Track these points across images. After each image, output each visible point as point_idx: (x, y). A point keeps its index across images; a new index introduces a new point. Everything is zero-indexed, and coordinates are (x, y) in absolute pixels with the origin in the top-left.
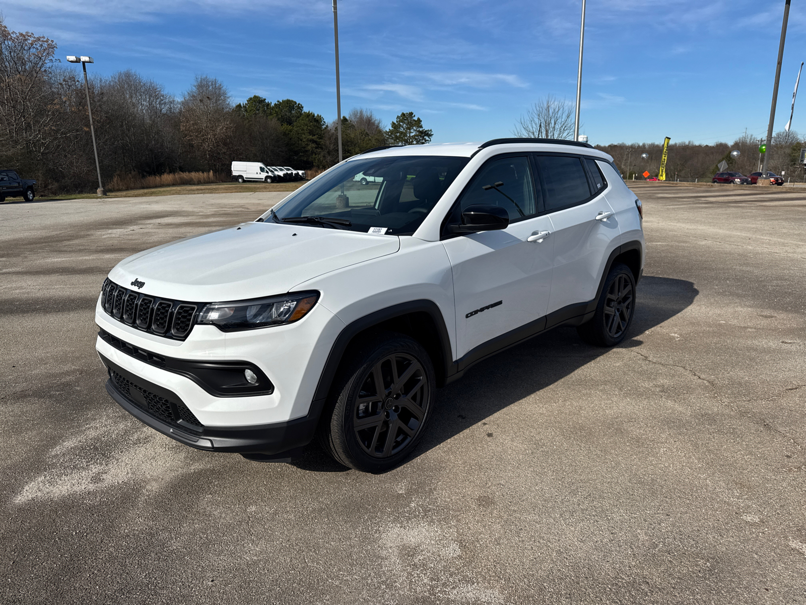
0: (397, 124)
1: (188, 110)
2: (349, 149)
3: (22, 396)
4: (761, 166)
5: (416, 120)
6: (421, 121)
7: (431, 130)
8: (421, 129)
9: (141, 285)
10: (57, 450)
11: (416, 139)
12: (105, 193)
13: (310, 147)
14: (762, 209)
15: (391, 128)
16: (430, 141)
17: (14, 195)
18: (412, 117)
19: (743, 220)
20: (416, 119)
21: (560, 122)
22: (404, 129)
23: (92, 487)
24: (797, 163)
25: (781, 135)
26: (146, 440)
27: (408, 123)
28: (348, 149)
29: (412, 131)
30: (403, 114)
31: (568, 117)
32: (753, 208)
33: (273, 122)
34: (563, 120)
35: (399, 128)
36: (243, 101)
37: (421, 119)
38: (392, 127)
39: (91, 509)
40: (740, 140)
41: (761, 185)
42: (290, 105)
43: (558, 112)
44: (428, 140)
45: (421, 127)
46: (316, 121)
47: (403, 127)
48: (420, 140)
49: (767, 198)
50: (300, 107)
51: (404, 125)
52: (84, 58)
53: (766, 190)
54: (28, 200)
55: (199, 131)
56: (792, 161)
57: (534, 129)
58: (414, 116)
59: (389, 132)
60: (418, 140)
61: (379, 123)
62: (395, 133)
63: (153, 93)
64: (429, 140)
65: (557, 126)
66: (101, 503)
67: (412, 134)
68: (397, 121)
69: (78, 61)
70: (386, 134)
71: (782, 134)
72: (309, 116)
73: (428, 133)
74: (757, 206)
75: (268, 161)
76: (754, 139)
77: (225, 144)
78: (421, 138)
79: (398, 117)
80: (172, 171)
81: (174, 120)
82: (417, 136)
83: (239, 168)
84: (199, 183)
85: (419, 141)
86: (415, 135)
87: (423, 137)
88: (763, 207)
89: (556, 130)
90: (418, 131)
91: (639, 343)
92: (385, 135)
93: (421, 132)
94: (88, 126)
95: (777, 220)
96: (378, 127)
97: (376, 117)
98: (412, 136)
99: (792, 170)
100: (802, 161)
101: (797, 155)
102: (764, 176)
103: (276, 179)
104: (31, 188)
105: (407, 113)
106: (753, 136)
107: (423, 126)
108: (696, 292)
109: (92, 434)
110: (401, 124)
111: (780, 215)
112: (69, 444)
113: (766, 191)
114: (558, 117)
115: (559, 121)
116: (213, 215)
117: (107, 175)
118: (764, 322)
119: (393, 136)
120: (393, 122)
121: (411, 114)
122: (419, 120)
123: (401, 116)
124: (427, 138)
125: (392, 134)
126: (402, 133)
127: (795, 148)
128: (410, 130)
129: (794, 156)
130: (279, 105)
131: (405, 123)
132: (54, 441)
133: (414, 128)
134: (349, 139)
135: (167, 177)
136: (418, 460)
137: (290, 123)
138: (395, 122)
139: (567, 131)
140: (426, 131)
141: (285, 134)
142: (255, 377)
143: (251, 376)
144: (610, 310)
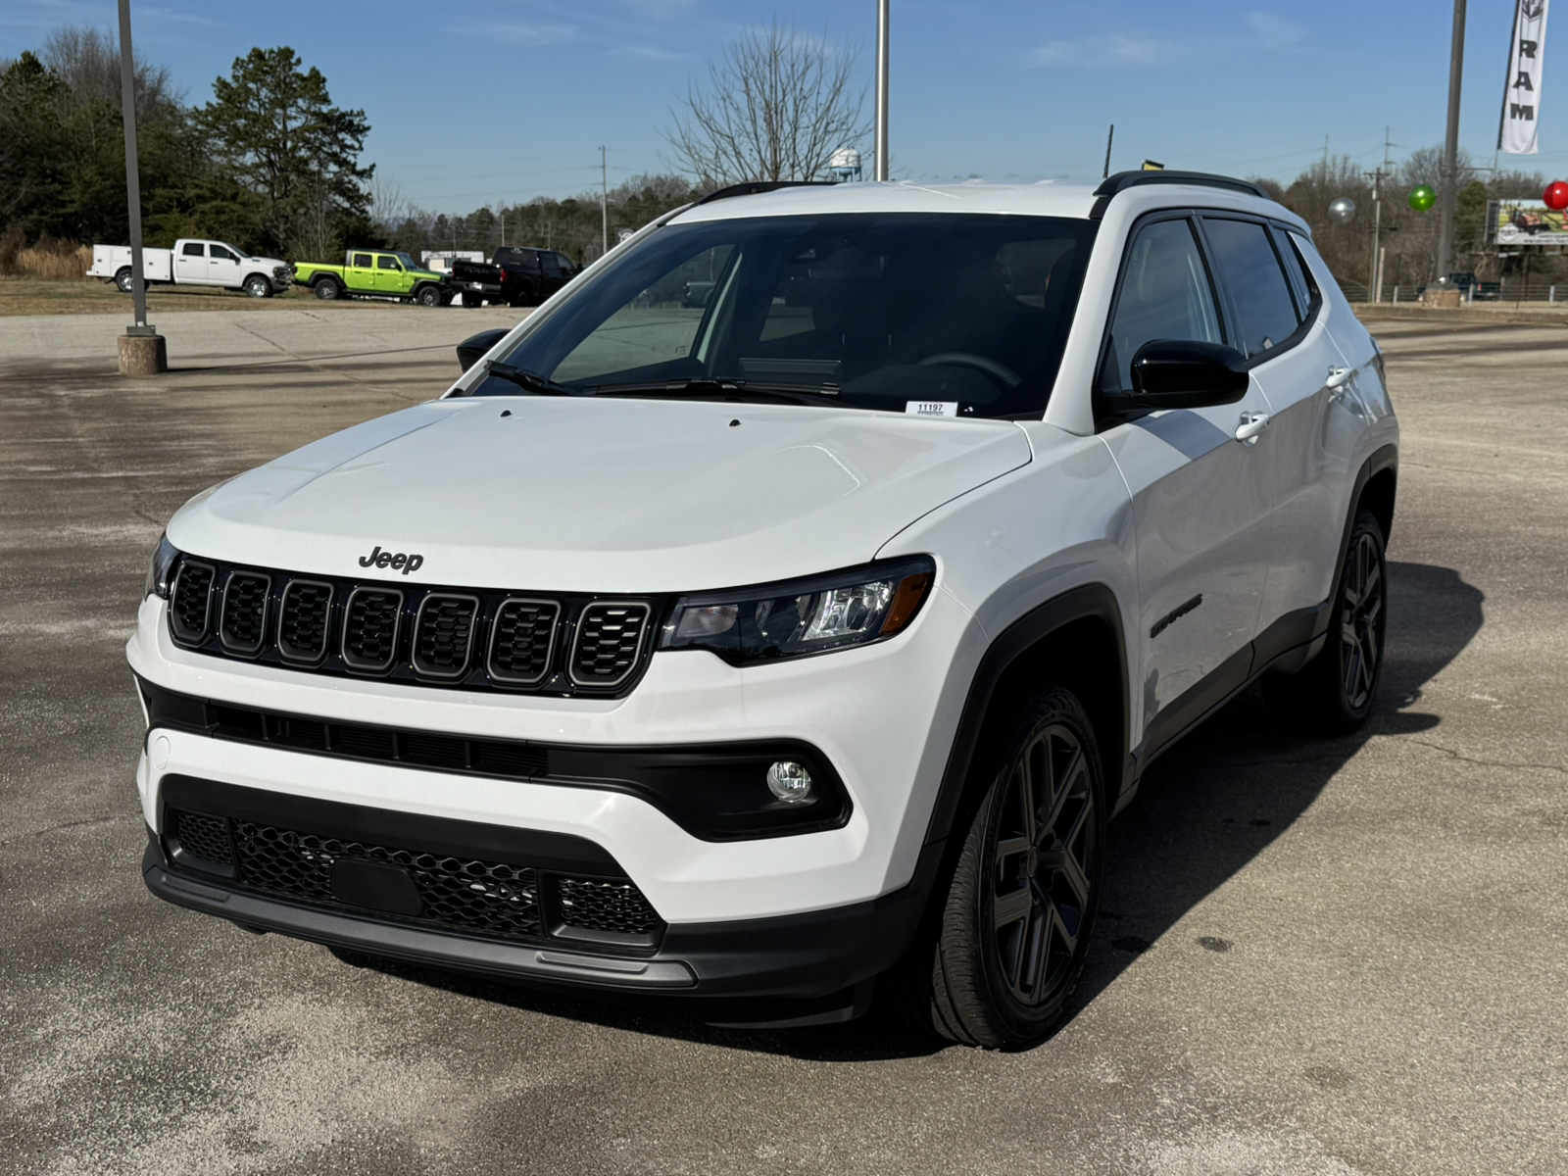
0: (234, 85)
2: (59, 167)
4: (1383, 250)
5: (306, 74)
6: (324, 80)
7: (361, 113)
8: (325, 109)
9: (412, 562)
11: (307, 141)
14: (1479, 375)
15: (215, 101)
16: (361, 149)
18: (291, 66)
19: (1443, 406)
20: (304, 70)
21: (813, 105)
22: (262, 105)
24: (1476, 242)
25: (1425, 158)
27: (278, 85)
28: (54, 171)
29: (292, 111)
30: (258, 55)
31: (837, 91)
32: (1450, 371)
34: (822, 99)
35: (246, 101)
37: (323, 74)
38: (219, 96)
40: (1314, 171)
41: (1435, 306)
43: (804, 73)
44: (352, 147)
45: (325, 100)
47: (259, 100)
48: (323, 144)
49: (1470, 343)
51: (264, 93)
53: (1453, 319)
56: (1463, 238)
57: (733, 127)
58: (299, 61)
59: (207, 113)
60: (317, 144)
61: (160, 81)
62: (232, 118)
64: (357, 145)
65: (804, 121)
67: (292, 125)
68: (235, 77)
70: (195, 118)
71: (1428, 154)
73: (351, 122)
74: (1459, 367)
76: (1353, 169)
78: (326, 139)
79: (238, 63)
82: (313, 130)
85: (319, 148)
86: (304, 128)
87: (335, 134)
88: (1477, 370)
89: (800, 131)
90: (314, 114)
92: (190, 122)
93: (327, 118)
95: (1532, 403)
96: (155, 92)
98: (294, 131)
99: (1464, 263)
100: (1492, 236)
101: (1474, 217)
102: (1442, 279)
105: (272, 52)
106: (1351, 162)
107: (331, 97)
110: (251, 85)
111: (1534, 391)
113: (1451, 323)
114: (806, 89)
115: (812, 102)
119: (224, 128)
120: (219, 79)
121: (286, 54)
122: (316, 79)
123: (250, 61)
124: (349, 140)
125: (218, 119)
126: (255, 118)
127: (1468, 197)
128: (284, 107)
129: (1467, 222)
131: (264, 84)
133: (300, 102)
134: (55, 135)
138: (229, 80)
139: (836, 135)
140: (343, 115)
142: (801, 783)
143: (786, 781)
144: (1349, 633)
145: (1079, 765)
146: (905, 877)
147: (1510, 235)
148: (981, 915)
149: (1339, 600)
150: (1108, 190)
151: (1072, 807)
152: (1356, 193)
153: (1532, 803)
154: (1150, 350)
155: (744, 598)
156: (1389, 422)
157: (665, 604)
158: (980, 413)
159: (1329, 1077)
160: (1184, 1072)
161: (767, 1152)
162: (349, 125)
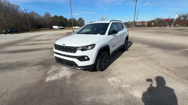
1: (44, 18)
3: (37, 65)
9: (64, 45)
10: (48, 73)
11: (82, 22)
12: (32, 32)
13: (65, 23)
17: (15, 32)
23: (58, 78)
26: (63, 70)
33: (59, 19)
36: (54, 16)
39: (60, 81)
41: (133, 28)
42: (61, 17)
46: (66, 19)
50: (63, 17)
52: (25, 9)
54: (18, 33)
55: (47, 21)
58: (82, 18)
62: (79, 21)
63: (37, 15)
66: (61, 80)
69: (24, 9)
70: (77, 21)
72: (65, 18)
75: (59, 26)
77: (51, 23)
80: (43, 28)
81: (42, 19)
83: (54, 27)
84: (47, 30)
91: (128, 50)
94: (27, 20)
97: (75, 19)
103: (60, 29)
104: (18, 31)
105: (80, 18)
108: (132, 43)
109: (53, 70)
112: (50, 71)
116: (53, 35)
117: (32, 29)
118: (143, 46)
120: (78, 19)
128: (81, 20)
130: (60, 17)
132: (47, 71)
135: (42, 29)
136: (107, 69)
137: (62, 20)
141: (61, 21)
142: (87, 58)
143: (86, 58)
144: (125, 46)
145: (106, 55)
146: (94, 63)
147: (137, 24)
148: (99, 65)
149: (125, 44)
150: (111, 21)
151: (106, 57)
152: (130, 23)
153: (135, 55)
154: (112, 31)
155: (83, 47)
156: (128, 34)
157: (78, 47)
158: (101, 35)
159: (120, 73)
160: (111, 73)
161: (86, 78)
162: (84, 21)
